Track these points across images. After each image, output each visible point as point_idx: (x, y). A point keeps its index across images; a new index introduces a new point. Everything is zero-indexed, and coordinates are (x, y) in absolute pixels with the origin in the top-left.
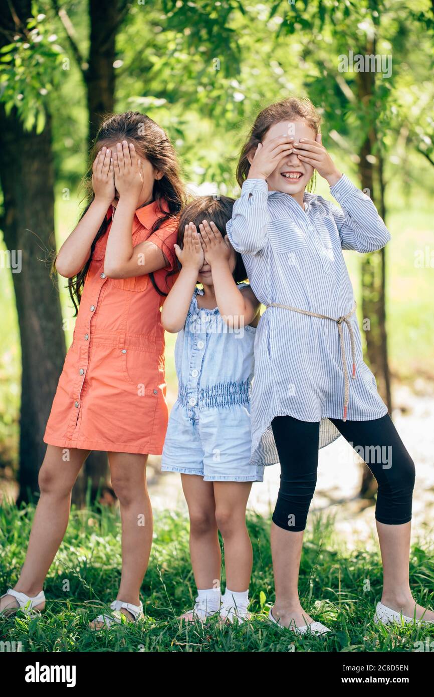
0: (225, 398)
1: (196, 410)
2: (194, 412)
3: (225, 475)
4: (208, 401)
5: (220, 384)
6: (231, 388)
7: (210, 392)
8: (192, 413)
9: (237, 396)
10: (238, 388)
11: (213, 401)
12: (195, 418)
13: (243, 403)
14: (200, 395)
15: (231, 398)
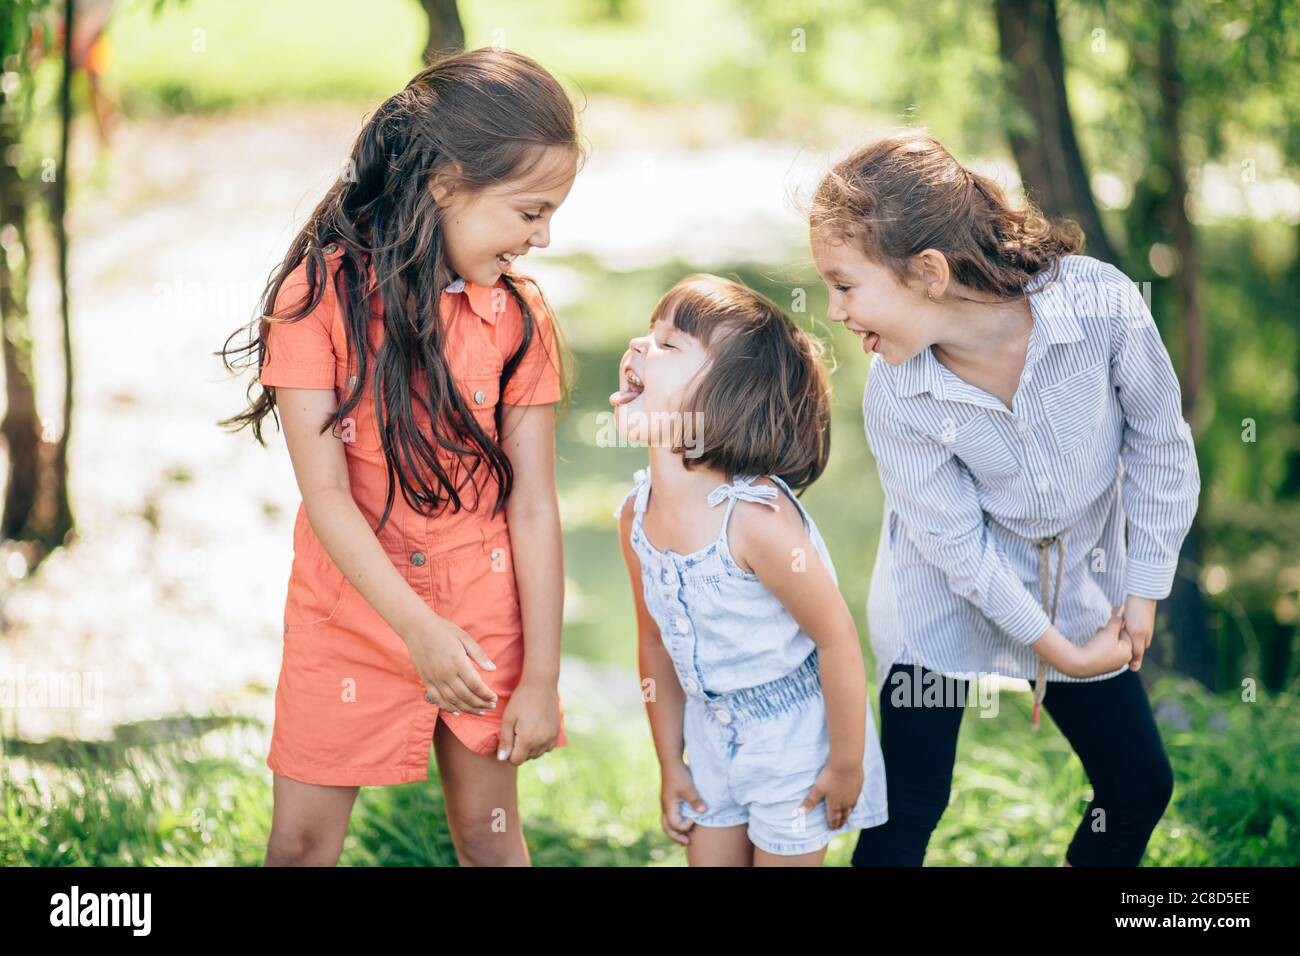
1: (736, 726)
2: (734, 730)
4: (752, 708)
8: (730, 733)
11: (761, 705)
12: (737, 741)
14: (731, 702)
15: (797, 689)
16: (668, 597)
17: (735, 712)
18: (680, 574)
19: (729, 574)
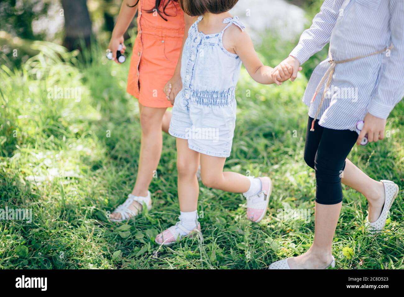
0: (209, 101)
1: (189, 101)
2: (188, 103)
3: (200, 148)
4: (197, 99)
5: (206, 90)
6: (214, 95)
7: (199, 94)
9: (218, 101)
10: (219, 95)
11: (200, 100)
12: (189, 106)
13: (222, 105)
14: (192, 93)
15: (214, 101)
16: (193, 47)
17: (191, 97)
18: (201, 40)
19: (218, 44)
